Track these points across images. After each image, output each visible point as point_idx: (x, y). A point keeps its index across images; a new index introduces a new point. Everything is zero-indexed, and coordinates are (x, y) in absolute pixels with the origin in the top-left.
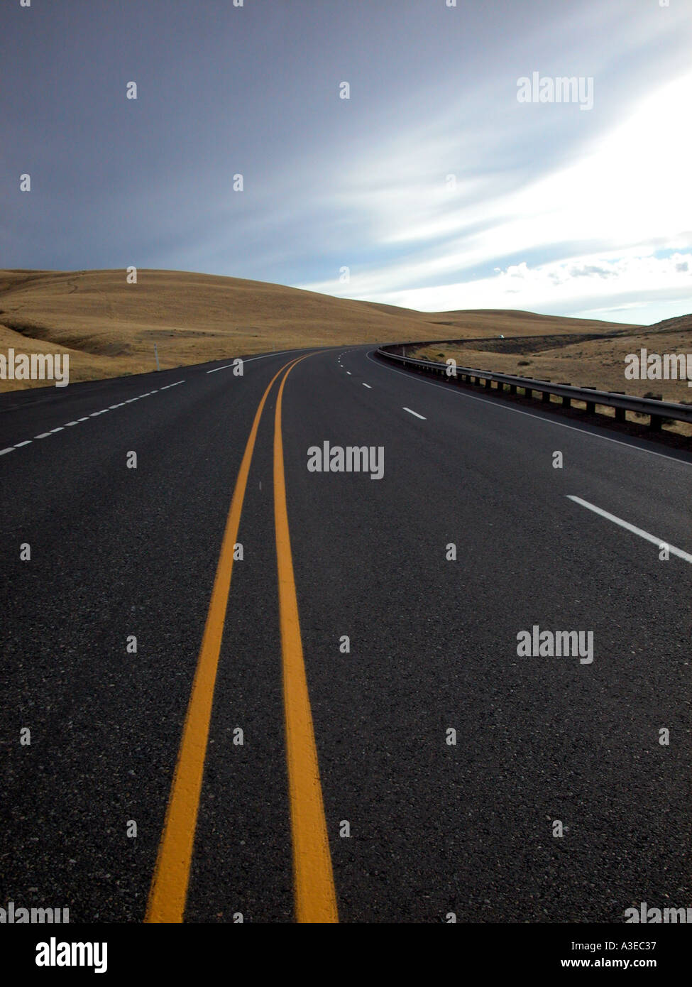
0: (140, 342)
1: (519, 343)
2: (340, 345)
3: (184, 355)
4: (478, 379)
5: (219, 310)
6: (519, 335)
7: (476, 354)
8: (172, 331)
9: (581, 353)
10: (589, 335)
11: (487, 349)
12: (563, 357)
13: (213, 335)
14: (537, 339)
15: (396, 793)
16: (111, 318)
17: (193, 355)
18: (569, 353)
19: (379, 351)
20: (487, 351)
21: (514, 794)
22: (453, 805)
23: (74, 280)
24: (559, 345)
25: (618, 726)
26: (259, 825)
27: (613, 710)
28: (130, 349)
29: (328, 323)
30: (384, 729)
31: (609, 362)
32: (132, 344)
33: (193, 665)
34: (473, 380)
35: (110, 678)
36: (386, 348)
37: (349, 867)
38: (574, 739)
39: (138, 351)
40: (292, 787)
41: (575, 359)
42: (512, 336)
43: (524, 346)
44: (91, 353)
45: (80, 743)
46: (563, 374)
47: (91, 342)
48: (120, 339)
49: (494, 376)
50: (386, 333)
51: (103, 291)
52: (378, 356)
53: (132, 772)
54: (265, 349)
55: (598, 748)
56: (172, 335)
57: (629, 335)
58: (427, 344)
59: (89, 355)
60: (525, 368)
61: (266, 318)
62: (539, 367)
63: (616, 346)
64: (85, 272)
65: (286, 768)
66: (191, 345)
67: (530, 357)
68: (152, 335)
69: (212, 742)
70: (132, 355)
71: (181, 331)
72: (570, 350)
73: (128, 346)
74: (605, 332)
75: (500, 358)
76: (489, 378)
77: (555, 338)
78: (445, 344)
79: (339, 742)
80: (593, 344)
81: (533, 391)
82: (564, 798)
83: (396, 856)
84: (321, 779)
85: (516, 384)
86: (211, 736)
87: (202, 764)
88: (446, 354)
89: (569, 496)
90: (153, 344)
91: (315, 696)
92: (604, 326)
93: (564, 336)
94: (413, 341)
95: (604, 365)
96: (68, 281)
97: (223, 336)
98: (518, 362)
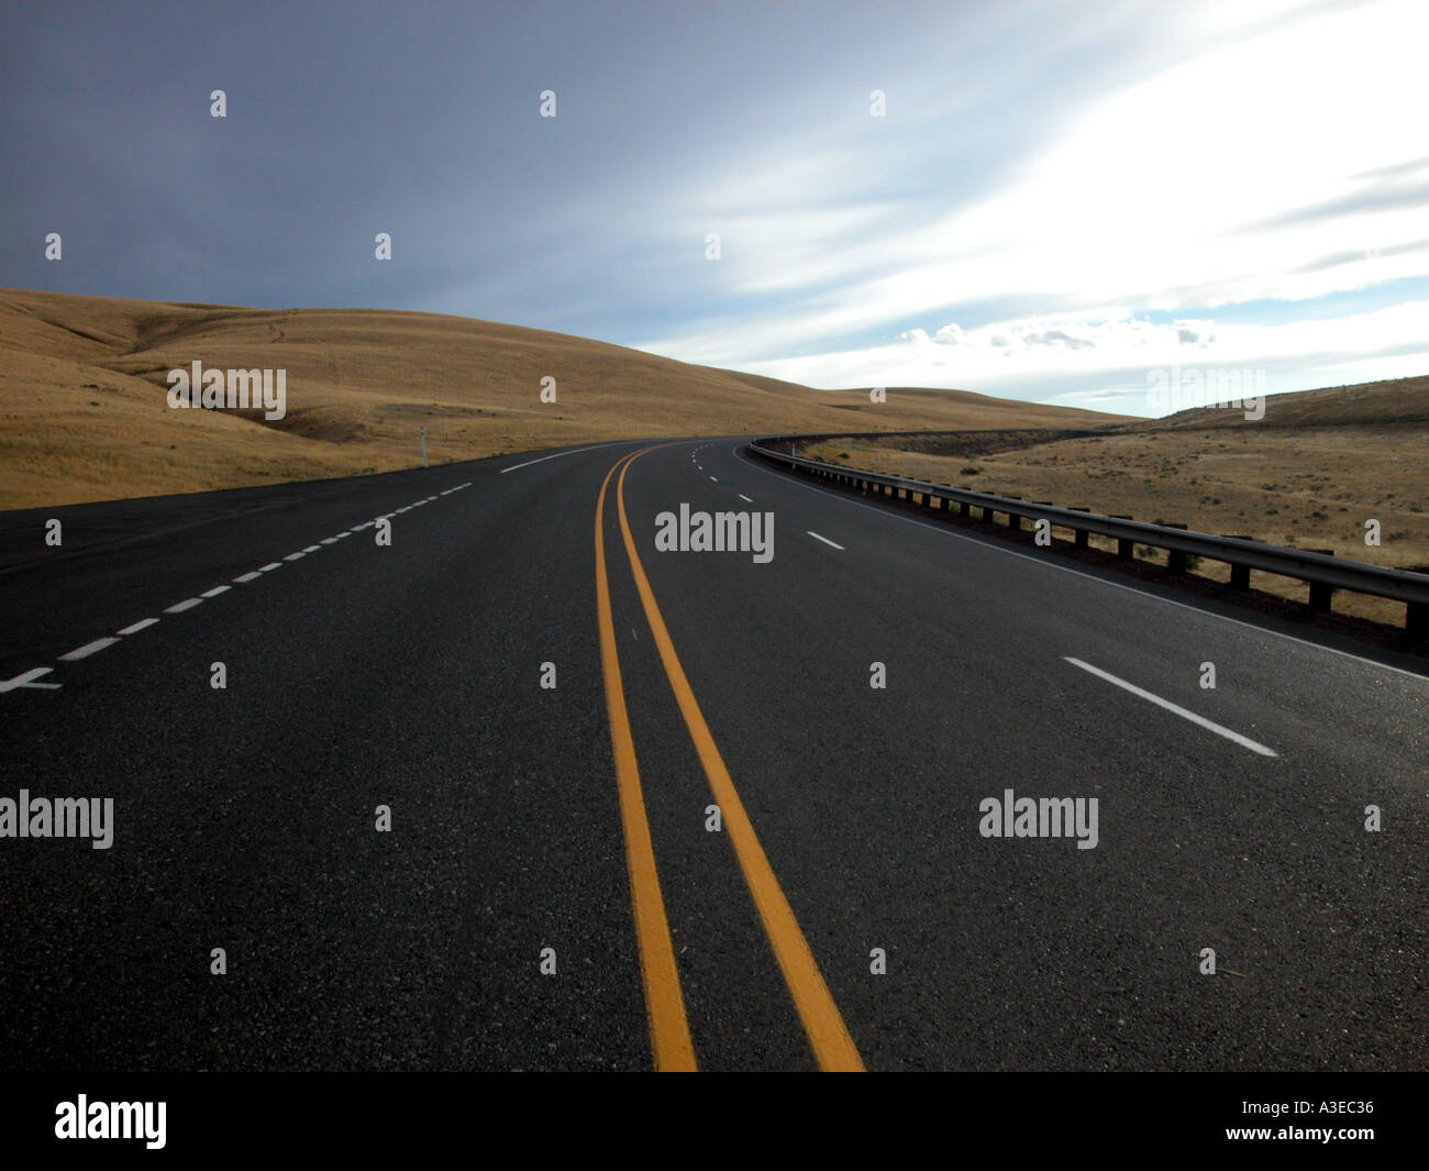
0: (380, 422)
1: (962, 441)
2: (690, 435)
3: (448, 443)
4: (909, 493)
5: (503, 376)
6: (963, 428)
7: (897, 455)
8: (430, 407)
9: (1055, 458)
10: (1068, 431)
11: (914, 448)
12: (1028, 464)
13: (494, 415)
14: (988, 436)
15: (915, 985)
16: (335, 383)
17: (463, 445)
18: (1036, 458)
19: (752, 446)
20: (914, 451)
21: (1055, 988)
22: (984, 997)
23: (279, 322)
24: (1022, 444)
25: (1168, 923)
26: (760, 1014)
27: (1161, 906)
28: (364, 433)
29: (668, 401)
30: (882, 921)
31: (1097, 472)
32: (368, 424)
33: (620, 849)
34: (902, 494)
35: (519, 861)
36: (763, 442)
37: (878, 1054)
38: (1117, 935)
39: (378, 435)
40: (787, 978)
41: (1046, 466)
42: (951, 430)
43: (970, 444)
44: (302, 436)
45: (510, 930)
46: (1029, 488)
47: (305, 419)
48: (349, 416)
49: (935, 489)
50: (760, 419)
51: (323, 340)
52: (751, 454)
53: (588, 960)
54: (573, 439)
55: (1148, 945)
56: (430, 412)
57: (1127, 433)
58: (822, 438)
59: (301, 440)
60: (971, 478)
61: (576, 391)
62: (993, 477)
63: (1108, 449)
64: (297, 312)
65: (775, 959)
66: (461, 429)
67: (979, 462)
68: (399, 411)
69: (675, 931)
70: (369, 441)
71: (443, 407)
72: (1039, 453)
73: (361, 427)
74: (1092, 427)
75: (933, 462)
76: (929, 492)
77: (1018, 433)
78: (850, 439)
79: (831, 933)
80: (1074, 445)
81: (995, 513)
82: (1115, 994)
83: (930, 1044)
84: (821, 969)
85: (968, 501)
86: (671, 925)
87: (672, 955)
88: (851, 453)
89: (1068, 659)
90: (401, 427)
91: (788, 884)
92: (1090, 417)
93: (1030, 431)
94: (800, 433)
95: (1090, 477)
96: (270, 324)
97: (509, 416)
98: (961, 469)
